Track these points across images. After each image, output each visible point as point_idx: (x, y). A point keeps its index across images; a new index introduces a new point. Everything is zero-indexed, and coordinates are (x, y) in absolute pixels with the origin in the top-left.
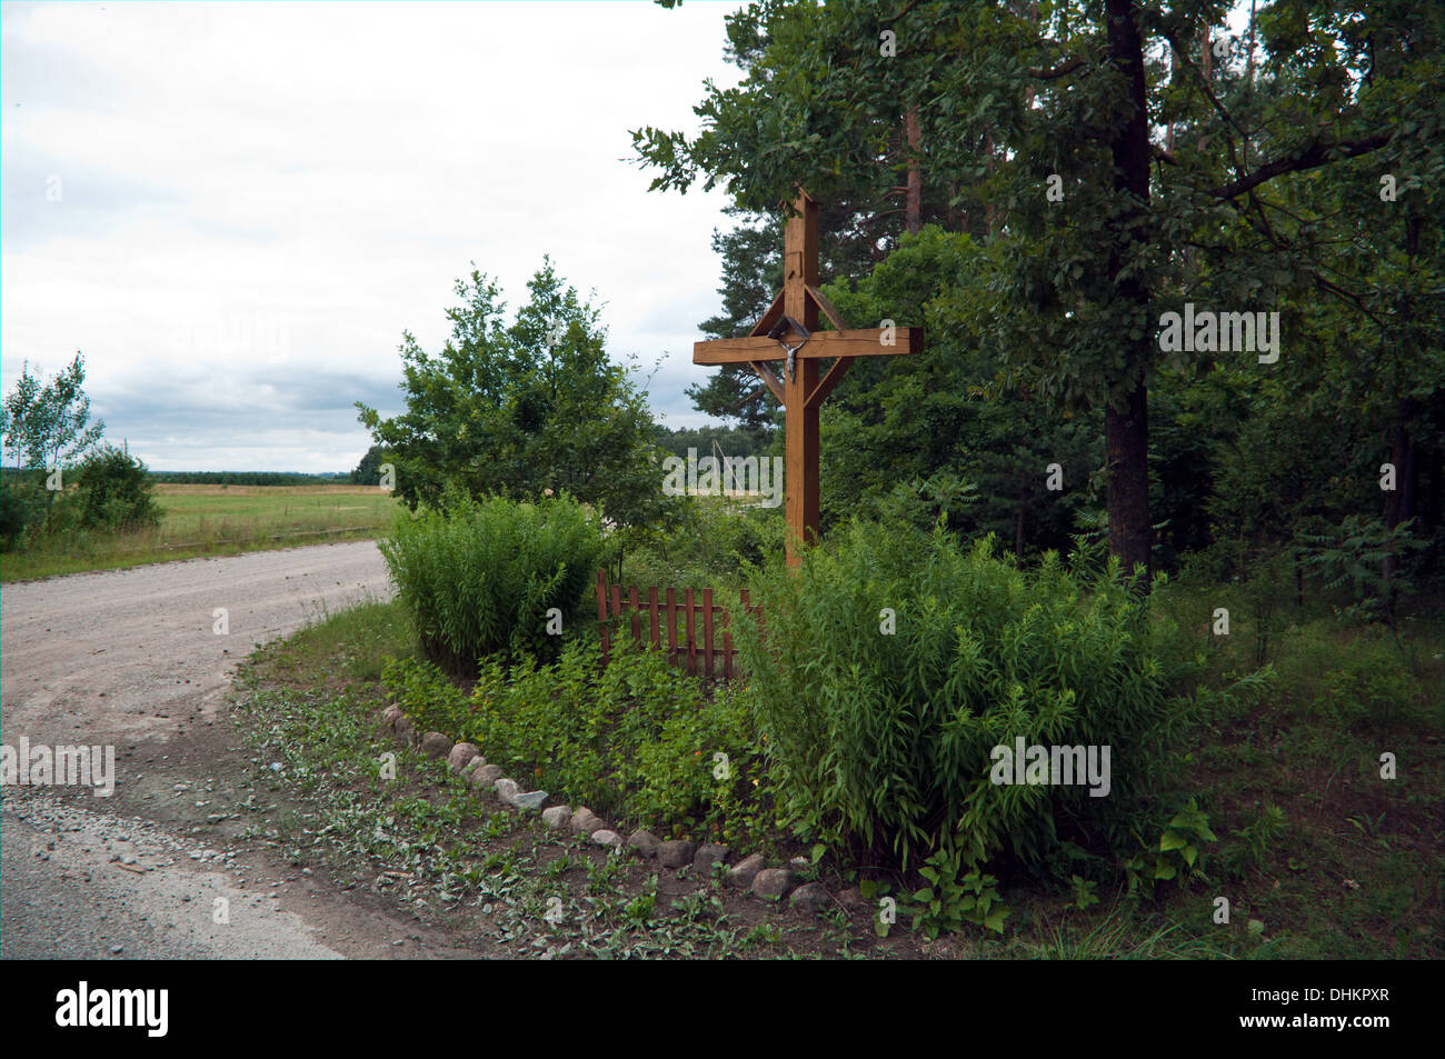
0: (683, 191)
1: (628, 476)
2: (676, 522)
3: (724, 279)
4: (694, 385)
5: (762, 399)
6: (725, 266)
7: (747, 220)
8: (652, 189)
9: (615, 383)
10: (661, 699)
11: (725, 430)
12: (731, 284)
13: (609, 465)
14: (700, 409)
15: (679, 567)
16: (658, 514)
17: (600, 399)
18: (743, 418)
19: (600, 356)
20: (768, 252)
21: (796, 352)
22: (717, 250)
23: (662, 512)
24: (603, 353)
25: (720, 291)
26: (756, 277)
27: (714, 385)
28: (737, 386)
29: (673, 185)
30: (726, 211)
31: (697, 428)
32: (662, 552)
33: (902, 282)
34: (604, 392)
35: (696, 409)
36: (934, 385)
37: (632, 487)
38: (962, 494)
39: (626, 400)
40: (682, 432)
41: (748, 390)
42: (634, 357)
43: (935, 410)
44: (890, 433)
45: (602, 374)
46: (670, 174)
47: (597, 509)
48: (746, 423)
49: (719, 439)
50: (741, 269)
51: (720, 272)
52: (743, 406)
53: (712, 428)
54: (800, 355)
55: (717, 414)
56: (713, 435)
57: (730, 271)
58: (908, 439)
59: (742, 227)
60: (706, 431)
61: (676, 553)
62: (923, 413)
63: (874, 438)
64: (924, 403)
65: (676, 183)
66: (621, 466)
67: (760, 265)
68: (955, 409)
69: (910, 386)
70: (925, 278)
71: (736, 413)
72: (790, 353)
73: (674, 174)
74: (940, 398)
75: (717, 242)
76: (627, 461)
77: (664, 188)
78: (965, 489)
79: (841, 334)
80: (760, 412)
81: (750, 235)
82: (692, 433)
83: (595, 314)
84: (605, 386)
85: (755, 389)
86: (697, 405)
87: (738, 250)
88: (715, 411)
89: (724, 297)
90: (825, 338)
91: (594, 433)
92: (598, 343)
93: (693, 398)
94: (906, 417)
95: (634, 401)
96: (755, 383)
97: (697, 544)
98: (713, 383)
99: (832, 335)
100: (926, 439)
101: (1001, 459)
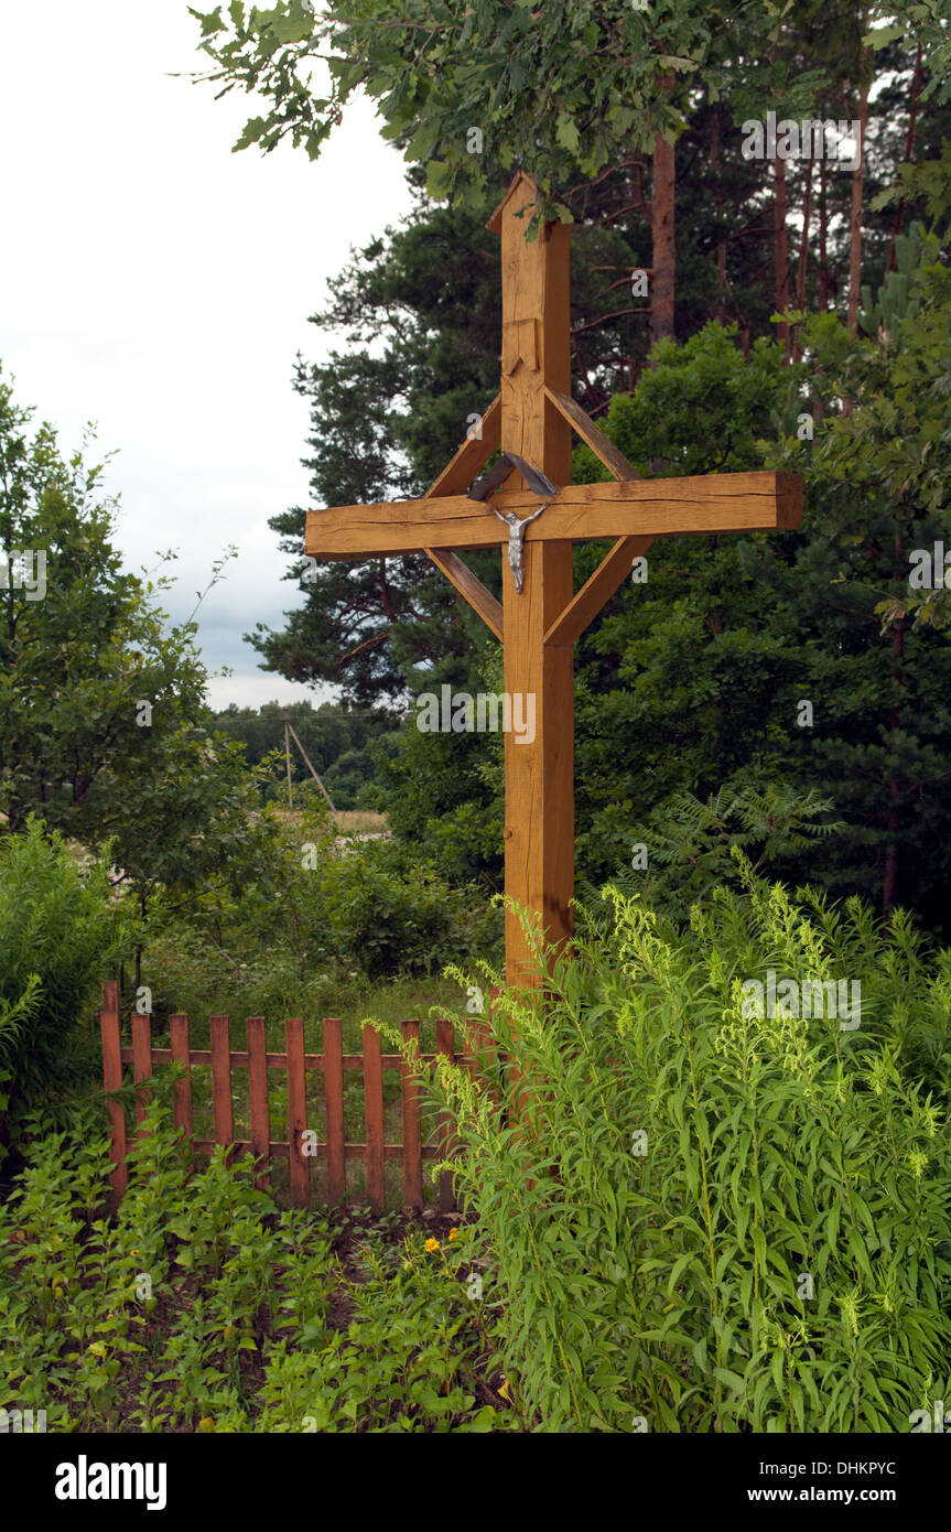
0: (314, 152)
1: (158, 788)
2: (250, 875)
3: (315, 443)
4: (260, 627)
5: (380, 651)
6: (317, 418)
7: (355, 338)
8: (242, 145)
9: (131, 608)
10: (249, 1279)
11: (304, 708)
12: (327, 451)
13: (119, 766)
14: (270, 668)
15: (245, 958)
16: (217, 861)
17: (103, 637)
18: (349, 683)
19: (102, 556)
20: (390, 396)
21: (526, 527)
22: (302, 389)
23: (223, 857)
24: (107, 550)
25: (306, 463)
26: (369, 438)
27: (295, 627)
28: (337, 629)
29: (289, 136)
30: (317, 320)
31: (256, 707)
32: (215, 929)
33: (662, 429)
34: (111, 624)
35: (264, 668)
36: (721, 618)
37: (168, 809)
38: (805, 819)
39: (155, 642)
40: (231, 712)
41: (355, 637)
42: (171, 556)
43: (730, 662)
44: (645, 705)
45: (106, 590)
46: (282, 110)
47: (95, 851)
48: (352, 695)
49: (294, 723)
50: (344, 424)
51: (308, 429)
52: (346, 663)
53: (282, 704)
54: (533, 534)
55: (302, 677)
56: (287, 716)
57: (325, 428)
58: (677, 716)
59: (345, 350)
60: (271, 711)
61: (237, 930)
62: (707, 667)
63: (614, 715)
64: (707, 650)
65: (298, 131)
66: (142, 769)
67: (379, 417)
68: (767, 663)
69: (682, 620)
70: (706, 421)
71: (334, 675)
72: (515, 529)
73: (292, 113)
74: (740, 641)
75: (302, 377)
76: (155, 758)
77: (271, 144)
78: (810, 811)
79: (623, 489)
80: (376, 675)
81: (361, 365)
82: (248, 713)
83: (93, 474)
84: (114, 612)
85: (367, 633)
86: (266, 662)
87: (338, 390)
88: (296, 672)
89: (313, 473)
90: (590, 497)
91: (91, 703)
92: (99, 530)
93: (259, 648)
94: (676, 674)
95: (170, 643)
96: (369, 623)
97: (279, 913)
98: (294, 623)
99: (603, 490)
100: (709, 718)
101: (857, 754)
